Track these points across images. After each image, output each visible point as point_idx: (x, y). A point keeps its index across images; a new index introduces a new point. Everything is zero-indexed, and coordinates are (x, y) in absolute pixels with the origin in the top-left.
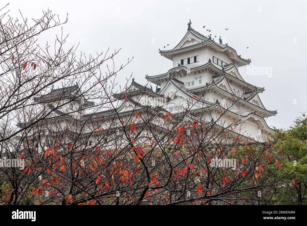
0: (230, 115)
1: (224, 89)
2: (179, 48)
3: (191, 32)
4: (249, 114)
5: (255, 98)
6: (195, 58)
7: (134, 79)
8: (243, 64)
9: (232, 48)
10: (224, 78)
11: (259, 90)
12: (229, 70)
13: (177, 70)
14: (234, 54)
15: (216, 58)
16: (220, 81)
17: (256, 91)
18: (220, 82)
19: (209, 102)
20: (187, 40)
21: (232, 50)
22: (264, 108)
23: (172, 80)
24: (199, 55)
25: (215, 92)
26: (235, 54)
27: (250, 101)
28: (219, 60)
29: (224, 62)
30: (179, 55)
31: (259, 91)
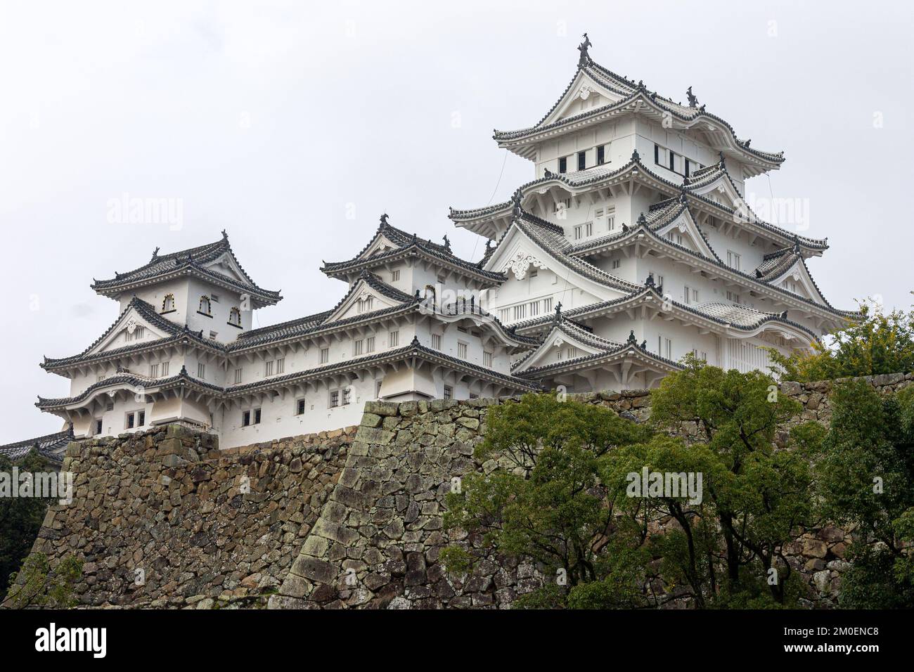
0: (702, 325)
1: (684, 245)
2: (552, 122)
3: (588, 73)
4: (763, 321)
5: (795, 272)
6: (601, 151)
7: (386, 216)
8: (760, 169)
9: (717, 119)
10: (683, 208)
11: (809, 246)
12: (704, 185)
13: (539, 188)
14: (726, 135)
15: (665, 149)
16: (668, 218)
17: (798, 250)
18: (668, 223)
19: (629, 285)
20: (578, 96)
21: (718, 124)
22: (824, 305)
23: (521, 220)
24: (610, 143)
25: (652, 253)
26: (729, 137)
27: (776, 283)
28: (677, 154)
29: (696, 163)
30: (553, 145)
31: (811, 252)
